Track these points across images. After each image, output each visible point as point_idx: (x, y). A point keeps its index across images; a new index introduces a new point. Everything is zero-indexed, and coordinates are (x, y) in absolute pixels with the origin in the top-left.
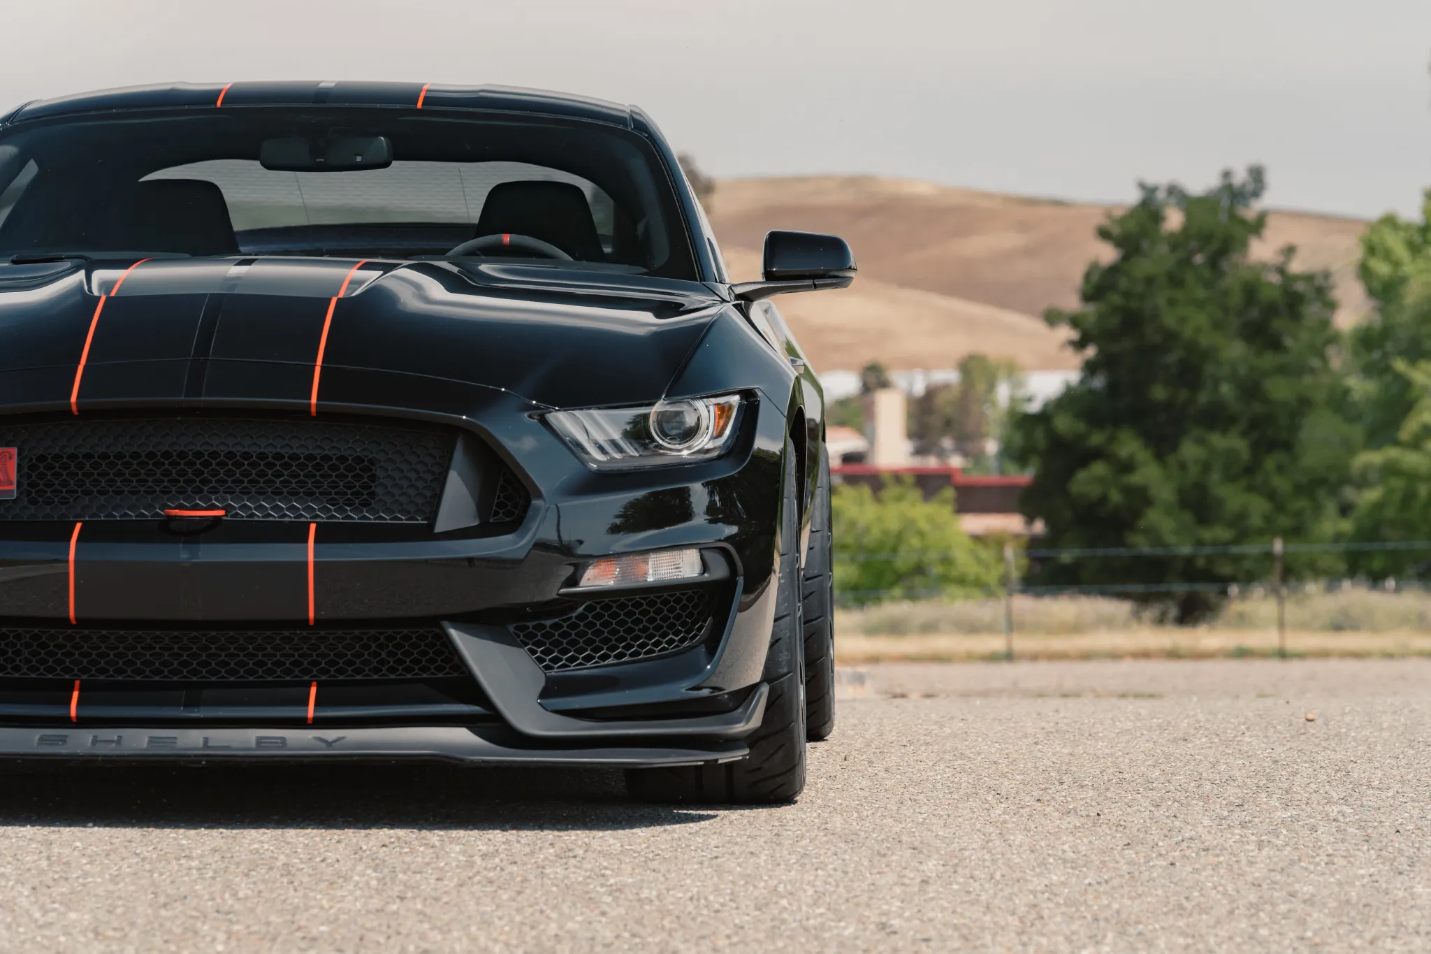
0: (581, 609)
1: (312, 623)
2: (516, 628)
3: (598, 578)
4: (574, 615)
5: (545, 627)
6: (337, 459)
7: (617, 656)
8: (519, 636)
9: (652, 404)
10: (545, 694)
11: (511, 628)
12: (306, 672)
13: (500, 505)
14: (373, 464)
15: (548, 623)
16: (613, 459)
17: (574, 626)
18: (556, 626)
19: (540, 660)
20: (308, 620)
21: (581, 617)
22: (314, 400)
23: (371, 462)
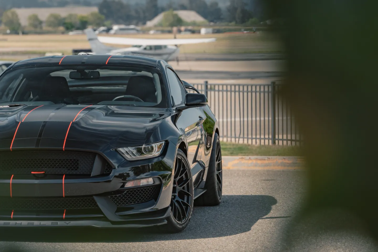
0: (125, 192)
1: (64, 197)
2: (110, 197)
3: (129, 185)
4: (124, 193)
5: (117, 196)
6: (66, 160)
7: (134, 202)
8: (111, 199)
9: (142, 146)
10: (117, 211)
11: (109, 197)
12: (63, 207)
13: (106, 170)
14: (78, 161)
15: (118, 195)
16: (133, 158)
17: (124, 196)
18: (120, 196)
19: (116, 204)
20: (63, 196)
21: (125, 194)
22: (64, 147)
23: (78, 160)
